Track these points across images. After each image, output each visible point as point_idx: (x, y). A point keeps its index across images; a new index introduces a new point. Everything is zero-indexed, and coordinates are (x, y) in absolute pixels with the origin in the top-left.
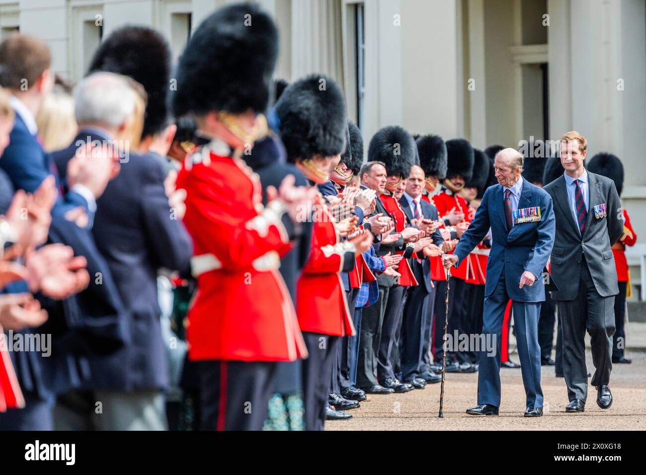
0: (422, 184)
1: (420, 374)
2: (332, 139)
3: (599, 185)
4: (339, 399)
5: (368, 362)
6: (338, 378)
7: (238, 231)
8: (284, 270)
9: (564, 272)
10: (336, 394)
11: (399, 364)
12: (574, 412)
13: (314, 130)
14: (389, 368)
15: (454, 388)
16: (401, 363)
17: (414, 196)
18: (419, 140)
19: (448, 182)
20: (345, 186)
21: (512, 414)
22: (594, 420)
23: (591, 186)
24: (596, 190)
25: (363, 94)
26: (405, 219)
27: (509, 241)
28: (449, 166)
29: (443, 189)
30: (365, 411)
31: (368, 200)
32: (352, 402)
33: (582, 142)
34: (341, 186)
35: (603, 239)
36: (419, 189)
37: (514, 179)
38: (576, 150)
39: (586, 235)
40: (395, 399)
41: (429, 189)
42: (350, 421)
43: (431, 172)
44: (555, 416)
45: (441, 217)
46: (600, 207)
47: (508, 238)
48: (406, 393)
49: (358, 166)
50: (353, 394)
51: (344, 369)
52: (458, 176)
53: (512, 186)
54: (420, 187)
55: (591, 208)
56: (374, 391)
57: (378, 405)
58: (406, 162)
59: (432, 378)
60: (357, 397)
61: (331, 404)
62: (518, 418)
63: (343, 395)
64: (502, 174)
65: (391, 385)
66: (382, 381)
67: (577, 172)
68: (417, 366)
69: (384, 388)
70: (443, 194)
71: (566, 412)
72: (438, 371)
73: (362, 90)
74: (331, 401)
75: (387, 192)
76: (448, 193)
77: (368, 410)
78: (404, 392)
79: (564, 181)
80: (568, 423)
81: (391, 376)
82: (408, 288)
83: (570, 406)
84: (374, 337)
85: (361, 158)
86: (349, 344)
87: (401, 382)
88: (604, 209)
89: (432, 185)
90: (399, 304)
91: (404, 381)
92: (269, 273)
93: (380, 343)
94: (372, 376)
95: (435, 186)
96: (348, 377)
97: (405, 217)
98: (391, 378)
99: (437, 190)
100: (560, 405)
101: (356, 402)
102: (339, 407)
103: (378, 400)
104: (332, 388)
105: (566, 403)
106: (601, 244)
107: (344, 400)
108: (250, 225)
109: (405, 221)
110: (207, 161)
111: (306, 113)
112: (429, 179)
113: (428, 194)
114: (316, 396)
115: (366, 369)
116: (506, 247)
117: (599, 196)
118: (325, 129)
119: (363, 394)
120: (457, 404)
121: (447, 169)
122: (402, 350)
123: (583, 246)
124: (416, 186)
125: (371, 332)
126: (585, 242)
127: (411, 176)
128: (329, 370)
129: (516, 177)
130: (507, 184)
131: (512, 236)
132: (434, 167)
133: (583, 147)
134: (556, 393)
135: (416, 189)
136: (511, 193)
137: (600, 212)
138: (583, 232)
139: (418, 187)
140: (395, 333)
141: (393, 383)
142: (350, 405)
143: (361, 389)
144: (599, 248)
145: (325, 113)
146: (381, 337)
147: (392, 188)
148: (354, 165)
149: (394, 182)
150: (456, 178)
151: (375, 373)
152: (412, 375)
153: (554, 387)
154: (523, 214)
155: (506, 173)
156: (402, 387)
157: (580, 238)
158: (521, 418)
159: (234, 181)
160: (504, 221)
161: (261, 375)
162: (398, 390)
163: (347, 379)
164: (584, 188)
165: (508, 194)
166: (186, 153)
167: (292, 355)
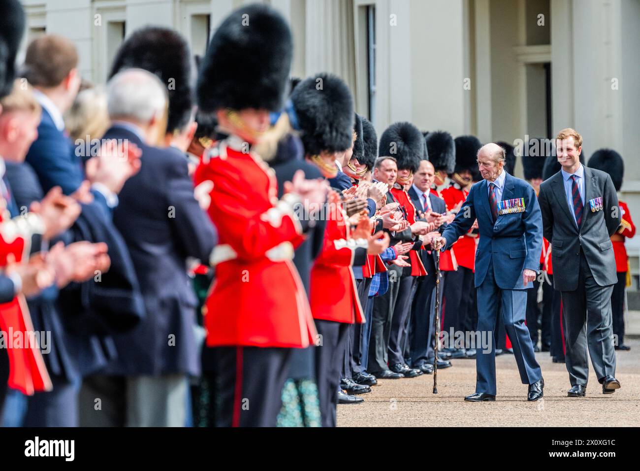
0: (432, 179)
1: (428, 360)
2: (339, 136)
3: (595, 179)
4: (351, 384)
5: (378, 348)
6: (350, 364)
7: (252, 223)
8: (298, 260)
9: (564, 265)
10: (348, 379)
11: (408, 350)
12: (576, 396)
13: (321, 127)
14: (399, 354)
15: (461, 374)
16: (411, 349)
17: (424, 190)
18: (428, 136)
19: (457, 176)
20: (360, 180)
21: (516, 399)
22: (594, 405)
23: (587, 180)
24: (592, 184)
25: (374, 92)
26: (415, 212)
27: (495, 231)
28: (457, 161)
29: (452, 184)
30: (376, 395)
31: (381, 193)
32: (363, 387)
33: (577, 138)
34: (355, 180)
35: (600, 231)
36: (428, 183)
37: (497, 173)
38: (572, 146)
39: (584, 228)
40: (405, 384)
41: (438, 183)
42: (362, 405)
43: (440, 167)
44: (558, 400)
45: (449, 210)
46: (596, 201)
47: (495, 228)
48: (415, 378)
49: (372, 161)
50: (365, 379)
51: (356, 355)
52: (467, 171)
53: (495, 179)
54: (430, 181)
55: (587, 202)
56: (384, 376)
57: (389, 389)
58: (416, 156)
59: (440, 364)
60: (368, 382)
61: (344, 388)
62: (522, 402)
63: (355, 380)
64: (486, 168)
65: (401, 371)
66: (392, 366)
67: (573, 168)
68: (426, 352)
69: (394, 373)
70: (452, 188)
71: (568, 396)
72: (445, 357)
73: (373, 88)
74: (343, 385)
75: (397, 186)
76: (457, 186)
77: (378, 395)
78: (413, 377)
79: (561, 176)
80: (570, 407)
81: (401, 362)
82: (417, 277)
83: (571, 391)
84: (384, 325)
85: (375, 153)
86: (361, 331)
87: (410, 367)
88: (600, 202)
89: (441, 179)
90: (409, 293)
91: (413, 366)
92: (283, 263)
93: (390, 331)
94: (382, 362)
95: (444, 180)
96: (360, 363)
97: (415, 210)
98: (400, 364)
99: (446, 184)
100: (562, 390)
101: (368, 387)
102: (351, 391)
103: (389, 385)
104: (344, 373)
105: (569, 387)
106: (598, 236)
107: (356, 384)
108: (264, 217)
109: (415, 214)
110: (223, 155)
111: (312, 110)
112: (438, 173)
113: (436, 187)
114: (328, 380)
115: (377, 355)
116: (492, 238)
117: (595, 189)
118: (331, 126)
119: (374, 379)
120: (464, 388)
121: (455, 163)
122: (412, 337)
123: (581, 238)
124: (426, 180)
125: (382, 320)
126: (582, 235)
127: (421, 171)
128: (341, 357)
129: (500, 171)
130: (491, 178)
131: (497, 227)
132: (443, 161)
133: (578, 143)
134: (559, 379)
135: (426, 184)
136: (495, 186)
137: (596, 205)
138: (580, 225)
139: (428, 181)
140: (404, 321)
141: (403, 368)
142: (361, 389)
143: (372, 374)
144: (596, 240)
145: (331, 111)
146: (391, 324)
147: (402, 182)
148: (367, 160)
149: (405, 175)
150: (465, 172)
151: (386, 359)
152: (421, 360)
153: (557, 372)
154: (507, 205)
155: (489, 167)
156: (412, 372)
157: (577, 232)
158: (524, 403)
159: (250, 175)
160: (489, 214)
161: (275, 362)
162: (408, 375)
163: (358, 365)
164: (581, 183)
165: (492, 187)
166: (204, 148)
167: (305, 342)
